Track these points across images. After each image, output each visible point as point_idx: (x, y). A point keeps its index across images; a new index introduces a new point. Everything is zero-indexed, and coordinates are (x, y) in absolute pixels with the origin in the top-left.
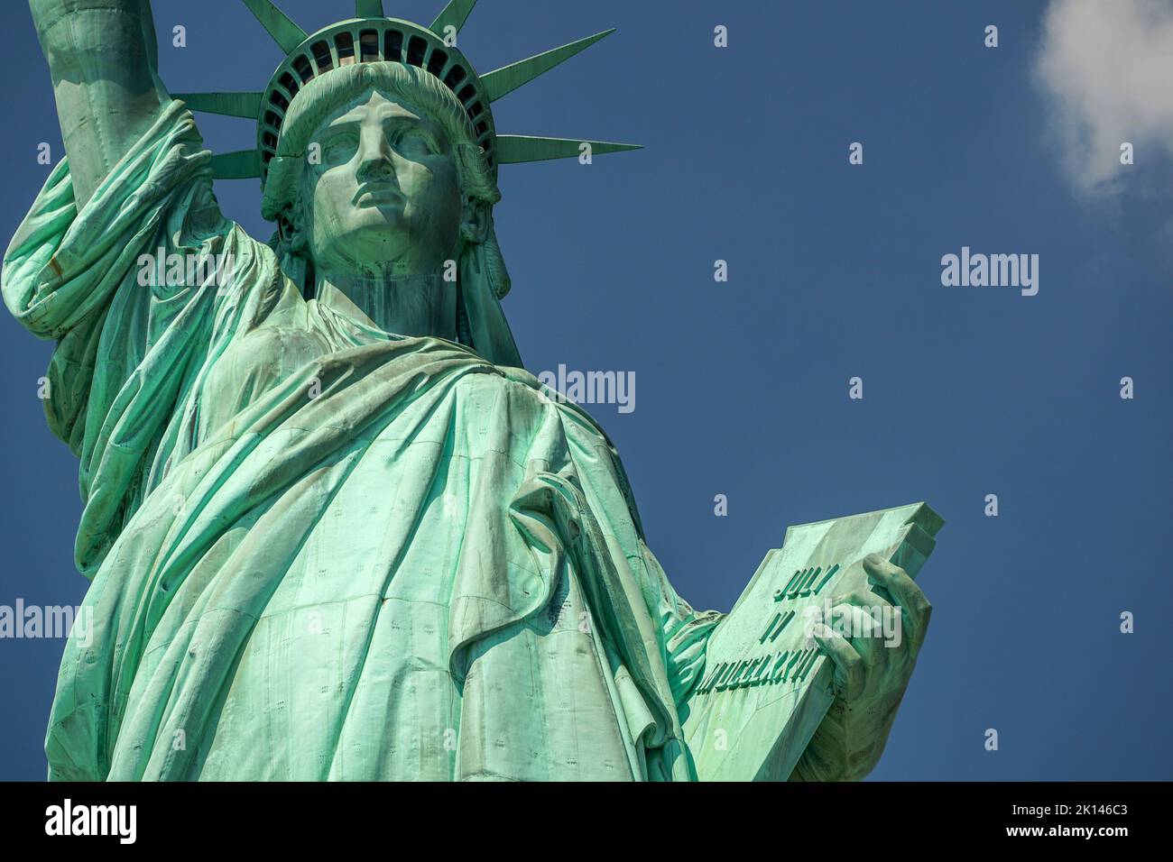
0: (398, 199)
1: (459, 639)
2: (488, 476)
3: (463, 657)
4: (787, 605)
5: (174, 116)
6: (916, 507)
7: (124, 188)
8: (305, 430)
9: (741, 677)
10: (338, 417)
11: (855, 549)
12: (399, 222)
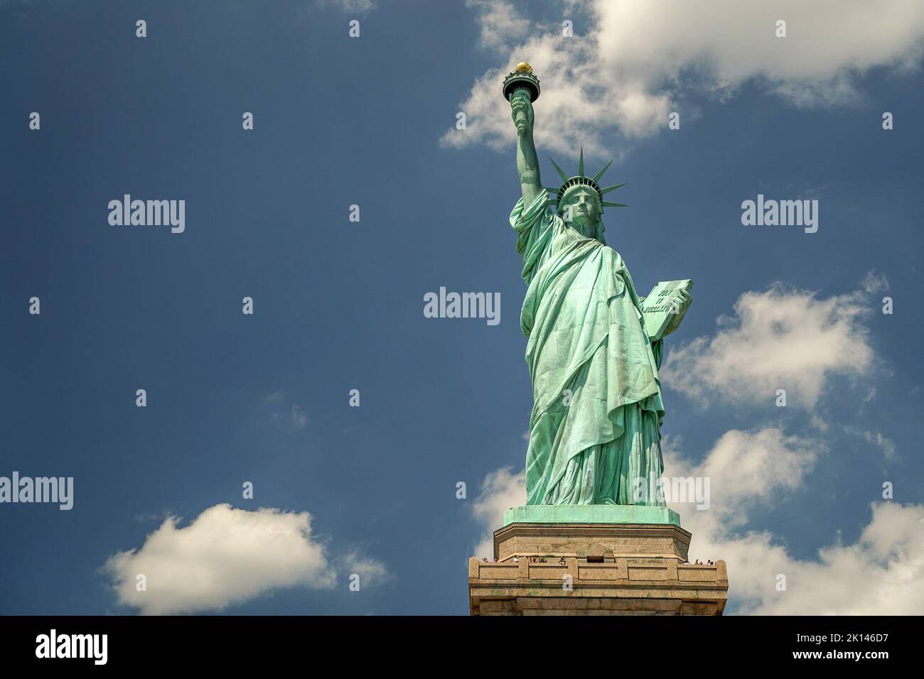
0: (587, 211)
1: (609, 297)
2: (610, 267)
3: (610, 301)
4: (661, 297)
5: (545, 192)
6: (689, 280)
7: (537, 204)
8: (576, 254)
9: (653, 310)
10: (582, 252)
11: (676, 287)
12: (588, 216)
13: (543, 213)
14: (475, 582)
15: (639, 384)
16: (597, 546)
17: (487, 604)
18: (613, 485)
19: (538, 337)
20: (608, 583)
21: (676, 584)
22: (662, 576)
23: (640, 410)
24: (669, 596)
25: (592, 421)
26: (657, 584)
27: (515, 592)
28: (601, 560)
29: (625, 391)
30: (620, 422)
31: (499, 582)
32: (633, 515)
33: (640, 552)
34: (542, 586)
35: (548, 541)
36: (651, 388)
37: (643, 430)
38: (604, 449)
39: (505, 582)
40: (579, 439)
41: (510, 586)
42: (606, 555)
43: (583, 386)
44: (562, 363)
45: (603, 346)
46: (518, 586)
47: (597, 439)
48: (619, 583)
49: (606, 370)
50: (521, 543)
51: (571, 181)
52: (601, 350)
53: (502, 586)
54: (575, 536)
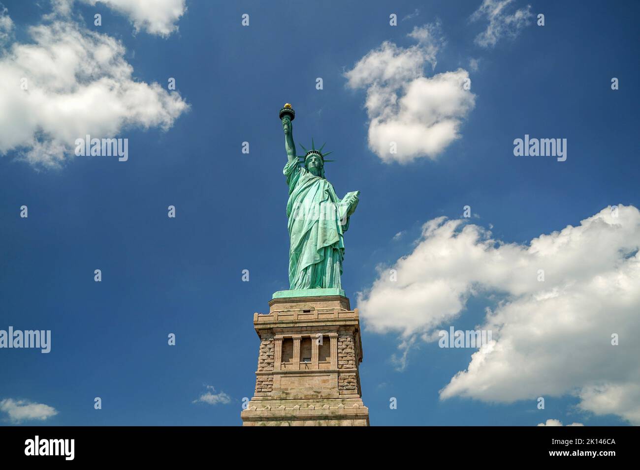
0: (316, 165)
1: (320, 201)
2: (323, 188)
3: (321, 203)
5: (297, 158)
7: (294, 164)
12: (316, 167)
13: (296, 167)
14: (256, 322)
15: (331, 238)
16: (307, 306)
17: (261, 331)
18: (320, 280)
19: (291, 221)
20: (309, 320)
21: (337, 319)
22: (332, 317)
23: (332, 249)
24: (334, 324)
25: (311, 254)
26: (329, 320)
27: (272, 326)
28: (309, 311)
29: (324, 242)
30: (322, 254)
31: (266, 322)
32: (324, 292)
33: (326, 307)
34: (283, 323)
35: (288, 305)
36: (336, 239)
37: (333, 256)
38: (316, 266)
39: (268, 322)
40: (305, 262)
41: (270, 324)
42: (311, 309)
43: (308, 240)
44: (300, 231)
45: (317, 223)
46: (274, 323)
47: (313, 262)
48: (314, 320)
49: (317, 232)
50: (278, 306)
51: (309, 153)
52: (316, 225)
53: (267, 324)
54: (300, 302)
